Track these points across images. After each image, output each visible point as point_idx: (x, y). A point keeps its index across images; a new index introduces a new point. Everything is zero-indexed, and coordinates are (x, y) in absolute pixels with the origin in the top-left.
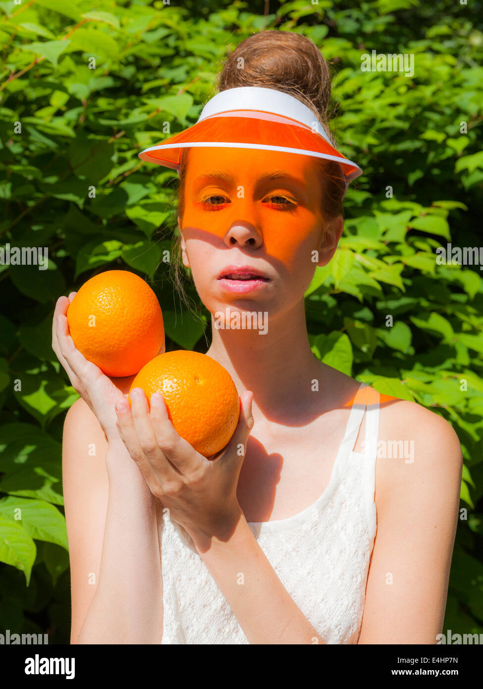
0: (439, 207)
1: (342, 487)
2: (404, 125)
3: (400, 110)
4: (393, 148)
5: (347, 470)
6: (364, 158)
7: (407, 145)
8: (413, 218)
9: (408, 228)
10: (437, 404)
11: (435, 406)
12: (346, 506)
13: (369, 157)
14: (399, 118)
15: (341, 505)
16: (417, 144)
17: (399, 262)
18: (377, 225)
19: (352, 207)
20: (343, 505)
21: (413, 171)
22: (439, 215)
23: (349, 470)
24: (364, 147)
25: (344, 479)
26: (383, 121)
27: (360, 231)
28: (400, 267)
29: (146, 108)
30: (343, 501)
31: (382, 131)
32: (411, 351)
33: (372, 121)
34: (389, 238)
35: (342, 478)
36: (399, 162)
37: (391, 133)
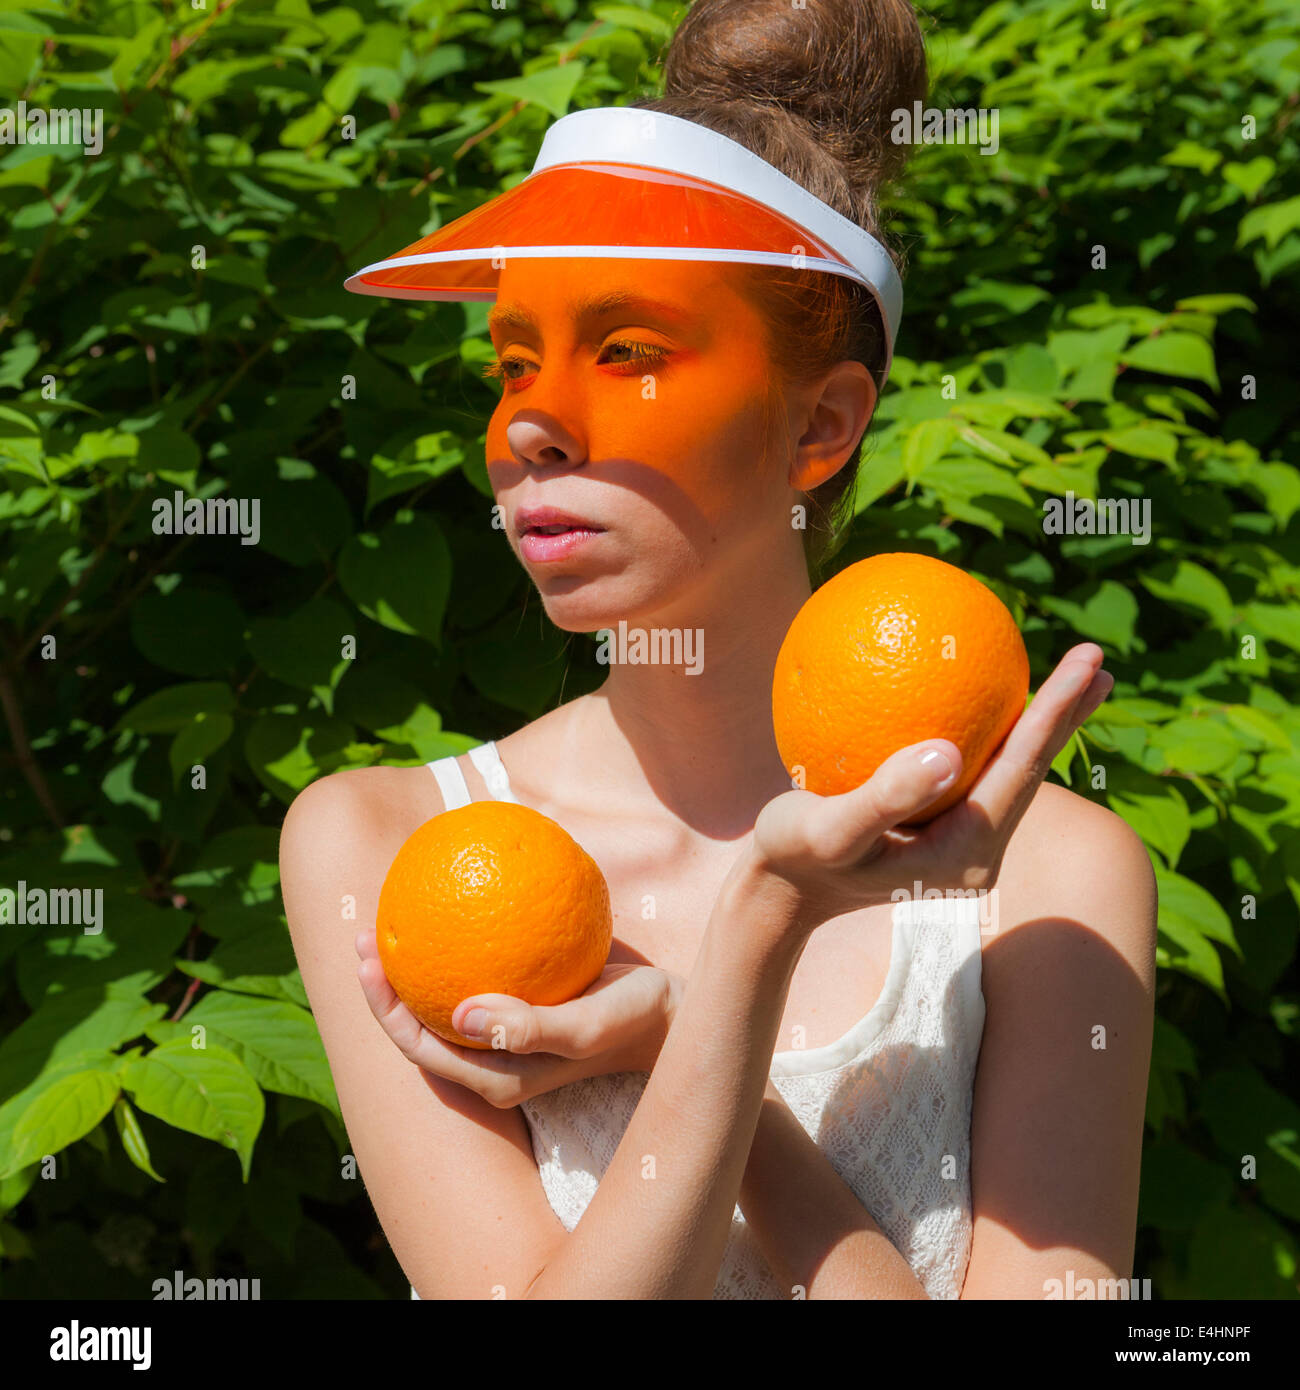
0: (1193, 311)
1: (915, 967)
2: (1130, 131)
3: (1119, 97)
4: (1104, 182)
5: (922, 931)
6: (1038, 211)
7: (1133, 177)
8: (1134, 341)
9: (1120, 365)
10: (1175, 771)
11: (1167, 774)
12: (929, 1007)
13: (1052, 208)
14: (1116, 114)
15: (919, 1005)
16: (1156, 175)
17: (1098, 443)
18: (1052, 362)
19: (1001, 325)
20: (925, 1006)
21: (1150, 235)
22: (1192, 331)
23: (925, 930)
24: (1040, 182)
25: (917, 952)
26: (1077, 124)
27: (1012, 377)
28: (1099, 456)
29: (491, 104)
30: (922, 997)
31: (1080, 147)
32: (1140, 646)
33: (1054, 125)
34: (1079, 392)
35: (914, 949)
36: (1121, 215)
37: (1098, 151)
